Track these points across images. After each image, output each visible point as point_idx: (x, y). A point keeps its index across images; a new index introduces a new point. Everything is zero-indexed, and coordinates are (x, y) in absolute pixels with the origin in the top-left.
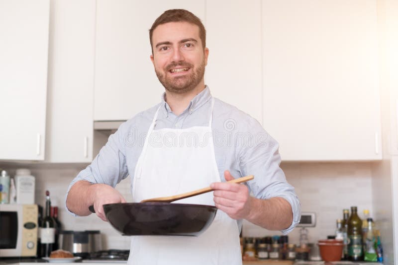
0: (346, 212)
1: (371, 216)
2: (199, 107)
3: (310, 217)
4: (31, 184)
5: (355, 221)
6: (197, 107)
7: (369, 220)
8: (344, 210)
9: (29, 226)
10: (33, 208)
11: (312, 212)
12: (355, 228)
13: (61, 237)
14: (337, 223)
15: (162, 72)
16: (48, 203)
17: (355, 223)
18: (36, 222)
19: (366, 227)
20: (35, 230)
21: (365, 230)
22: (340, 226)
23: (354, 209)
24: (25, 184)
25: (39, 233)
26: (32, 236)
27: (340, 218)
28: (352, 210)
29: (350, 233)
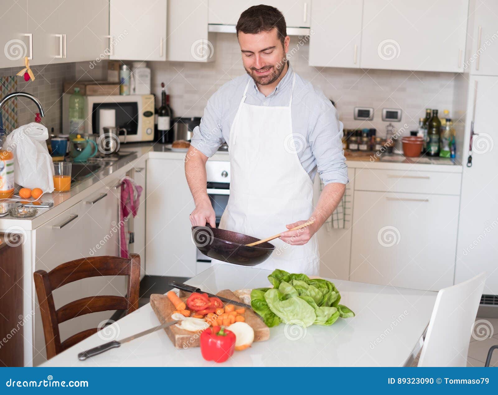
0: (429, 111)
1: (451, 116)
2: (282, 89)
3: (397, 113)
4: (147, 76)
5: (435, 122)
6: (281, 88)
7: (448, 120)
8: (427, 110)
9: (147, 114)
10: (150, 98)
11: (399, 109)
12: (434, 129)
13: (176, 125)
14: (420, 122)
15: (250, 71)
16: (164, 94)
17: (435, 124)
18: (153, 110)
19: (444, 126)
20: (152, 118)
21: (444, 128)
22: (422, 124)
23: (435, 112)
24: (142, 76)
25: (155, 120)
26: (150, 123)
27: (423, 116)
28: (434, 113)
29: (430, 133)
